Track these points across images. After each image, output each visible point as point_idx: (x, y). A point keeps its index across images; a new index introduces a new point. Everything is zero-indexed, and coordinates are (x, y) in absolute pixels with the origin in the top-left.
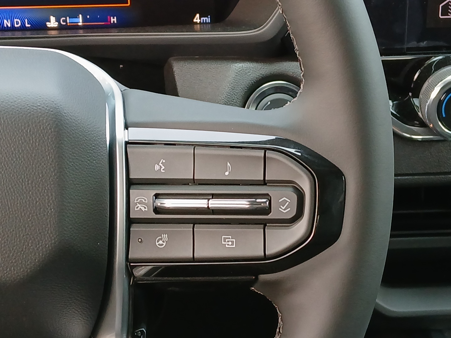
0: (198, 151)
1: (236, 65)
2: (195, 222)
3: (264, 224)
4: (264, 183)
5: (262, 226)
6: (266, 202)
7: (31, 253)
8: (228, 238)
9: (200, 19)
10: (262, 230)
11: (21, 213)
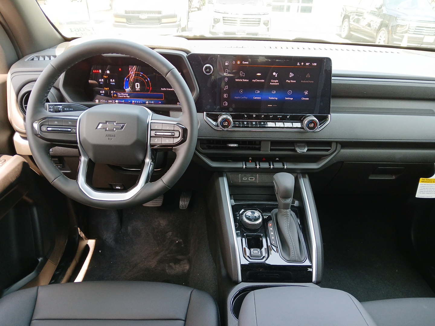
0: (163, 124)
4: (174, 130)
8: (167, 140)
10: (173, 139)
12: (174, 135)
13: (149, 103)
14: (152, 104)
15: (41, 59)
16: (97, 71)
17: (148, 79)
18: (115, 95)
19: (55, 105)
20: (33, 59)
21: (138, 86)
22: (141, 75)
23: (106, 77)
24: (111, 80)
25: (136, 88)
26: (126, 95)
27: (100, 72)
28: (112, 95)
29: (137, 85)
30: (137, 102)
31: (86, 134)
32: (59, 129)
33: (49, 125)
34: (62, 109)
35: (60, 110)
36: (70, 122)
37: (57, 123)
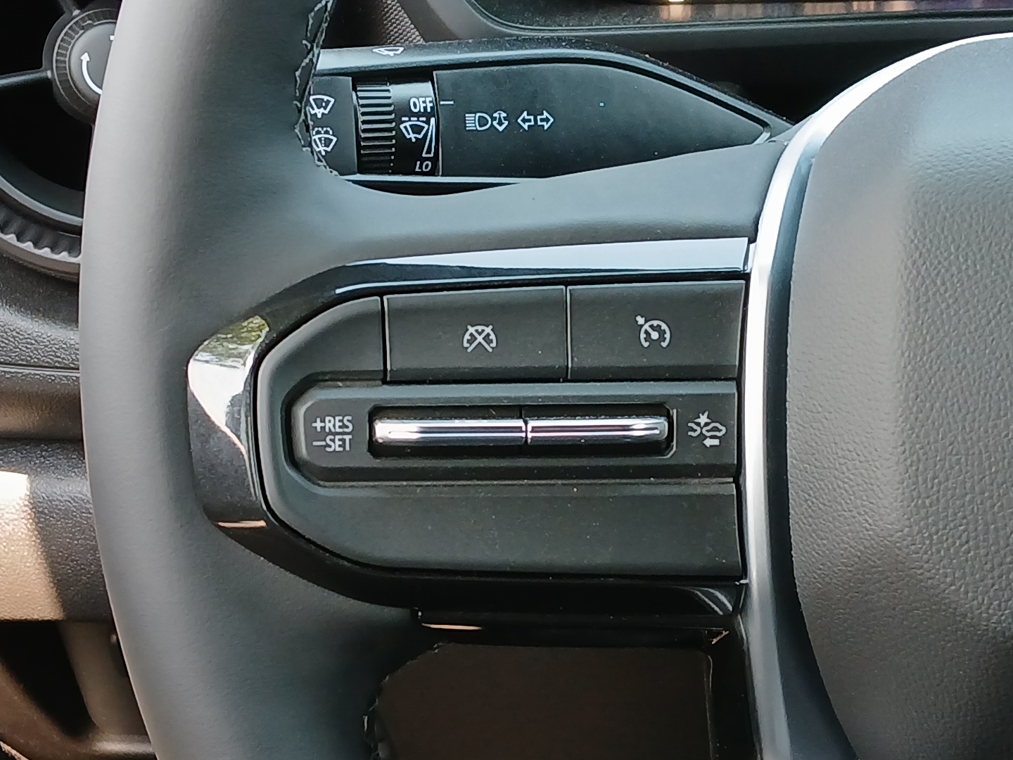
19: (361, 77)
31: (922, 488)
32: (529, 429)
33: (385, 382)
34: (433, 120)
35: (412, 136)
36: (655, 323)
37: (487, 338)
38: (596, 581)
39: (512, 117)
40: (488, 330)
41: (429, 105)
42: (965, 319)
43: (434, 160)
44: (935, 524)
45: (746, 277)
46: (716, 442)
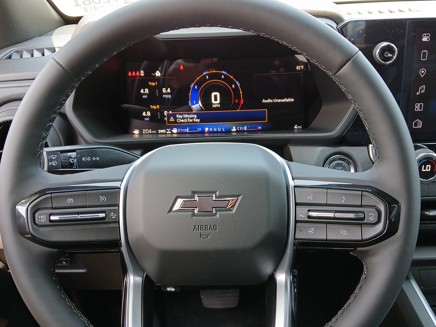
0: (329, 191)
1: (320, 148)
2: (327, 223)
3: (361, 225)
4: (361, 206)
5: (360, 226)
6: (362, 215)
7: (257, 235)
8: (343, 231)
9: (297, 127)
10: (361, 228)
11: (253, 218)
12: (363, 219)
13: (237, 131)
14: (243, 131)
15: (26, 55)
16: (136, 73)
17: (237, 83)
18: (172, 119)
19: (62, 152)
20: (10, 57)
21: (216, 99)
22: (223, 77)
23: (154, 84)
24: (164, 90)
25: (213, 101)
26: (193, 118)
27: (143, 75)
28: (166, 119)
29: (216, 97)
30: (215, 130)
31: (146, 225)
32: (79, 216)
33: (53, 209)
34: (76, 159)
35: (72, 162)
36: (103, 197)
37: (72, 201)
38: (93, 243)
39: (91, 158)
40: (72, 199)
41: (75, 156)
42: (153, 196)
43: (76, 166)
44: (148, 231)
45: (120, 188)
46: (115, 217)
